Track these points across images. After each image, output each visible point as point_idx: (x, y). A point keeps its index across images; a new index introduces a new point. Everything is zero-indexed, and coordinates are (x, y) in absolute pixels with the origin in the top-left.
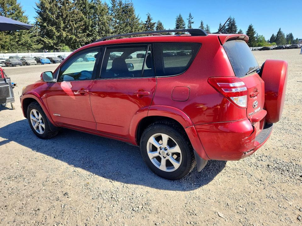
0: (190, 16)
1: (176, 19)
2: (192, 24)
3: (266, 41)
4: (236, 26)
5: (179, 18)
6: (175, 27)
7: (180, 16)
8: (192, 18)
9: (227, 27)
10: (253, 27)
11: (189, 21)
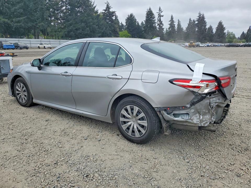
0: (160, 10)
1: (147, 12)
2: (161, 18)
3: (236, 38)
4: (205, 21)
5: (149, 12)
6: (145, 20)
7: (150, 9)
8: (162, 11)
9: (196, 22)
10: (223, 24)
11: (159, 14)
